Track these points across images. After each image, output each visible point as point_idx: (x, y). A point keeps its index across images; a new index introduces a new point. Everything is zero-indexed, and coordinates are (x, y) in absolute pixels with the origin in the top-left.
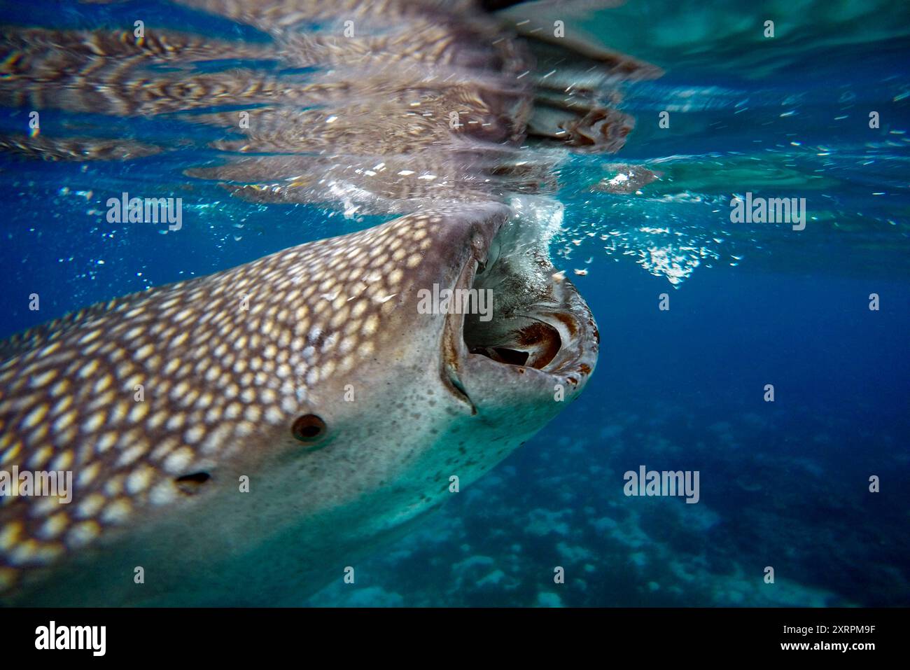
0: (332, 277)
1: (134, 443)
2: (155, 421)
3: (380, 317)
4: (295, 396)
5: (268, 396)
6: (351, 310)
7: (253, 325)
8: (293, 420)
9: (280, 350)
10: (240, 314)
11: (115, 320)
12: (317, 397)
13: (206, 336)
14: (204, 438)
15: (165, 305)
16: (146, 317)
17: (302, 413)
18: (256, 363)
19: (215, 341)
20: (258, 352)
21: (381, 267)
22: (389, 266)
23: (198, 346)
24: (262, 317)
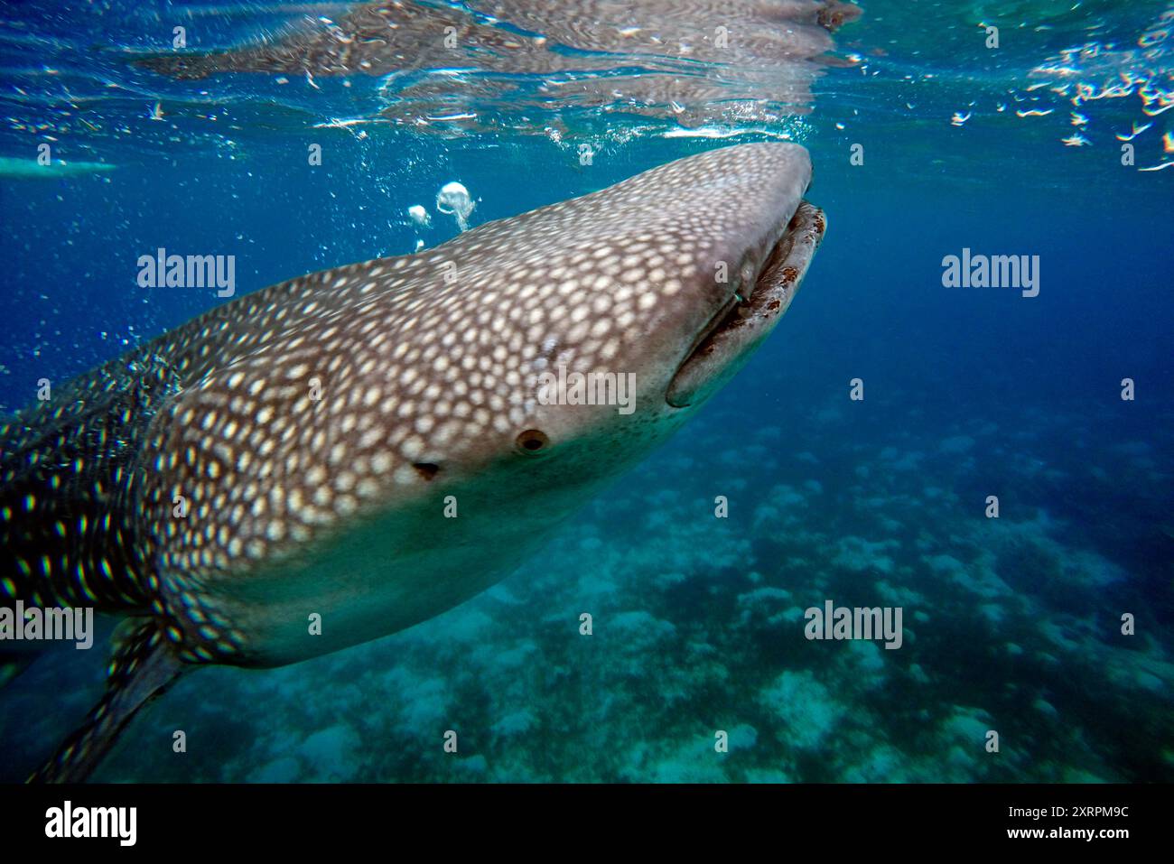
0: (573, 278)
1: (371, 427)
2: (388, 406)
3: (622, 342)
4: (523, 407)
5: (497, 403)
6: (591, 327)
7: (485, 317)
8: (517, 433)
9: (511, 353)
10: (472, 301)
11: (350, 316)
12: (545, 414)
13: (435, 320)
14: (434, 430)
15: (396, 299)
16: (378, 312)
17: (528, 427)
18: (485, 363)
19: (444, 328)
20: (487, 350)
21: (634, 284)
22: (643, 286)
23: (427, 331)
24: (494, 309)
